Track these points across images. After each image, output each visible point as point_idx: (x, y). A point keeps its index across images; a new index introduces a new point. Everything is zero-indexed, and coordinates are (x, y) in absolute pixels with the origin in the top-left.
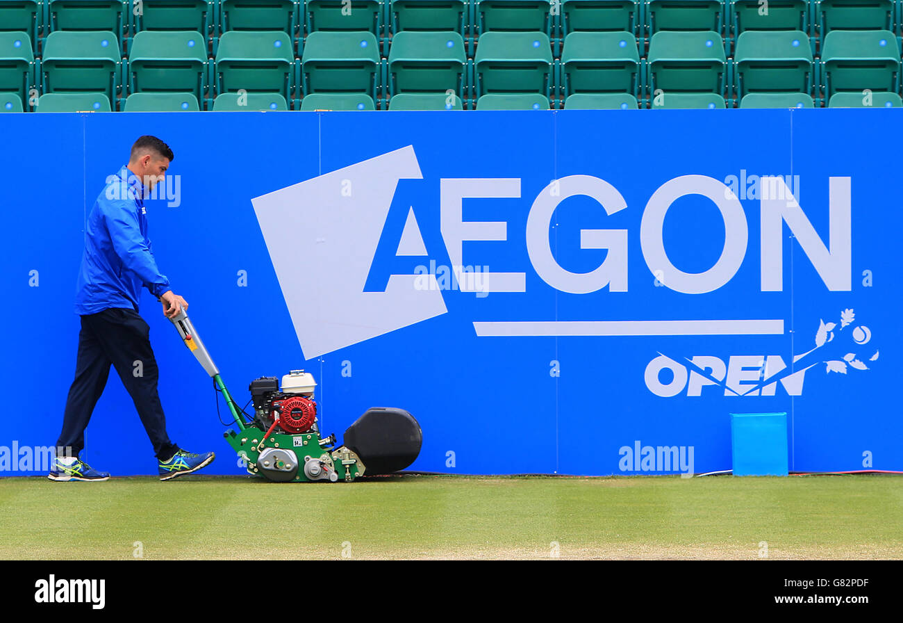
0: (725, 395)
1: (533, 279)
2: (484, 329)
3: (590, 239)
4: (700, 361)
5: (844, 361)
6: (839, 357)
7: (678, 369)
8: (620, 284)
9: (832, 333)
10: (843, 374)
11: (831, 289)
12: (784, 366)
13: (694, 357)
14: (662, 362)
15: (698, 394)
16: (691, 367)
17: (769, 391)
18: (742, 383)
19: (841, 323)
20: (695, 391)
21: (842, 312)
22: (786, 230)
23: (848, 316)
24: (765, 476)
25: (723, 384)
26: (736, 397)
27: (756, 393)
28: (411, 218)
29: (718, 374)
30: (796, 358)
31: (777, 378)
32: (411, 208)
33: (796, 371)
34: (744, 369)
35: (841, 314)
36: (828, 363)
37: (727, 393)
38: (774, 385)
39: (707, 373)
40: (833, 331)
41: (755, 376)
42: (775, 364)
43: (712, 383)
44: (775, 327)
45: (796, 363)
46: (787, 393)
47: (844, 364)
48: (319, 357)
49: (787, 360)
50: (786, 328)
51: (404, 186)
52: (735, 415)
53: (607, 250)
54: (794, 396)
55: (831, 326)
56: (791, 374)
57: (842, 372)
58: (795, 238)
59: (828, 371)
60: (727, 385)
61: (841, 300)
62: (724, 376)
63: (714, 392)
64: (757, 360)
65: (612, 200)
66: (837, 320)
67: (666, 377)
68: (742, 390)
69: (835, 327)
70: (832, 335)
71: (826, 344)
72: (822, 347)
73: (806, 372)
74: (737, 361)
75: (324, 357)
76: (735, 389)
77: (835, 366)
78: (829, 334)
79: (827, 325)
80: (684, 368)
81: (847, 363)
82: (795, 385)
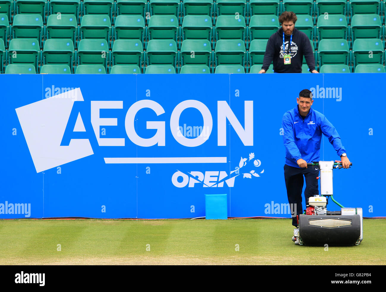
0: (203, 187)
1: (128, 141)
2: (108, 161)
3: (150, 125)
4: (193, 173)
5: (250, 173)
6: (248, 172)
7: (185, 177)
8: (162, 143)
9: (246, 162)
10: (250, 178)
11: (245, 145)
12: (227, 175)
13: (191, 172)
14: (178, 174)
15: (193, 186)
16: (190, 176)
17: (221, 185)
18: (210, 182)
19: (249, 158)
20: (192, 185)
21: (250, 154)
22: (228, 122)
23: (252, 156)
24: (217, 220)
25: (203, 183)
26: (208, 187)
27: (216, 186)
28: (79, 117)
29: (201, 178)
30: (232, 172)
31: (224, 180)
32: (79, 112)
33: (231, 177)
34: (211, 176)
35: (249, 155)
36: (244, 174)
37: (204, 186)
38: (223, 183)
39: (196, 178)
40: (246, 161)
41: (215, 179)
42: (223, 174)
43: (199, 182)
44: (223, 160)
45: (231, 174)
46: (228, 186)
47: (250, 174)
48: (43, 172)
49: (228, 173)
50: (228, 160)
51: (76, 104)
52: (207, 195)
53: (157, 129)
54: (231, 187)
55: (245, 159)
56: (229, 178)
57: (249, 178)
58: (231, 125)
59: (244, 177)
60: (204, 183)
61: (249, 149)
62: (203, 179)
63: (199, 185)
64: (216, 173)
65: (159, 110)
66: (248, 157)
67: (180, 179)
68: (210, 185)
69: (247, 160)
70: (246, 163)
71: (243, 167)
72: (242, 168)
73: (236, 178)
74: (208, 173)
75: (45, 171)
76: (208, 184)
77: (247, 175)
78: (244, 162)
79: (244, 159)
80: (187, 176)
81: (251, 174)
82: (231, 183)
